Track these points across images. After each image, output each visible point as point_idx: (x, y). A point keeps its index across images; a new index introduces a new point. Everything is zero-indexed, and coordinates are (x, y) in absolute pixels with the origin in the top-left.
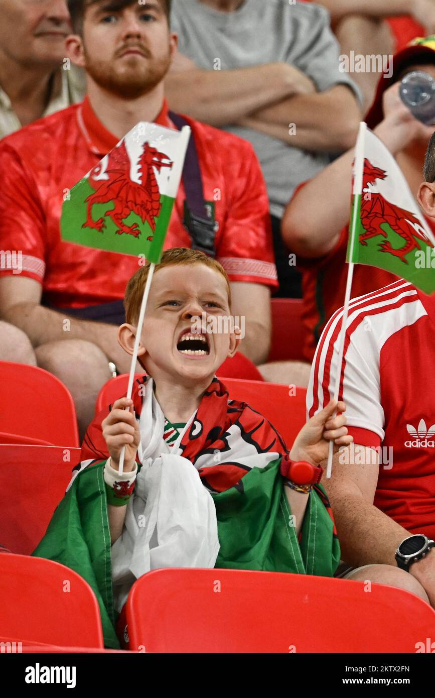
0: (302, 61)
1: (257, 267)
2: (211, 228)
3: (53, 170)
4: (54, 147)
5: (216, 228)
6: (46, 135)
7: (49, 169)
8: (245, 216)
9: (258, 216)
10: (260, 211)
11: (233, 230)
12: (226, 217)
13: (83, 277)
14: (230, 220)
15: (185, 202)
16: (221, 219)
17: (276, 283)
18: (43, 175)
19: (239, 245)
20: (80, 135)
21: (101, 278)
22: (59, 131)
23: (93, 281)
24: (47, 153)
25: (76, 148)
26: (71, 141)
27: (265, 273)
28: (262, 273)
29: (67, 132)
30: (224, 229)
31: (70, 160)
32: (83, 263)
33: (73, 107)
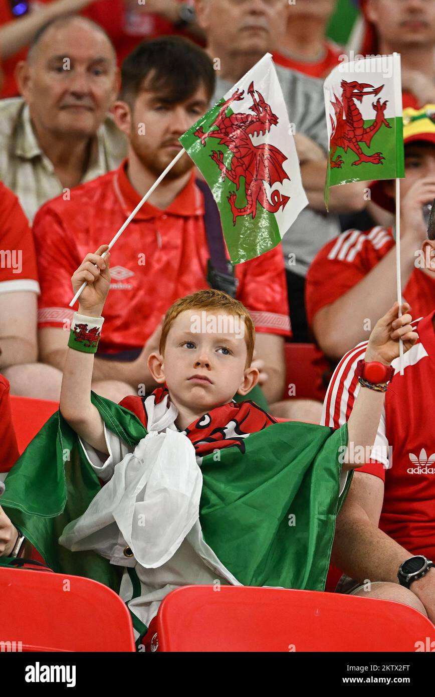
0: (313, 132)
1: (272, 320)
2: (233, 283)
3: (92, 231)
4: (91, 211)
5: (237, 283)
6: (85, 199)
7: (87, 231)
8: (262, 273)
9: (274, 274)
10: (275, 269)
11: (251, 287)
12: (245, 275)
13: (118, 329)
14: (249, 277)
15: (209, 261)
16: (240, 276)
17: (289, 334)
18: (81, 236)
19: (257, 300)
20: (116, 201)
21: (134, 330)
22: (97, 196)
23: (127, 332)
24: (86, 217)
25: (113, 212)
26: (108, 205)
27: (280, 325)
28: (277, 324)
29: (103, 197)
30: (243, 285)
31: (107, 224)
32: (118, 317)
33: (109, 173)
